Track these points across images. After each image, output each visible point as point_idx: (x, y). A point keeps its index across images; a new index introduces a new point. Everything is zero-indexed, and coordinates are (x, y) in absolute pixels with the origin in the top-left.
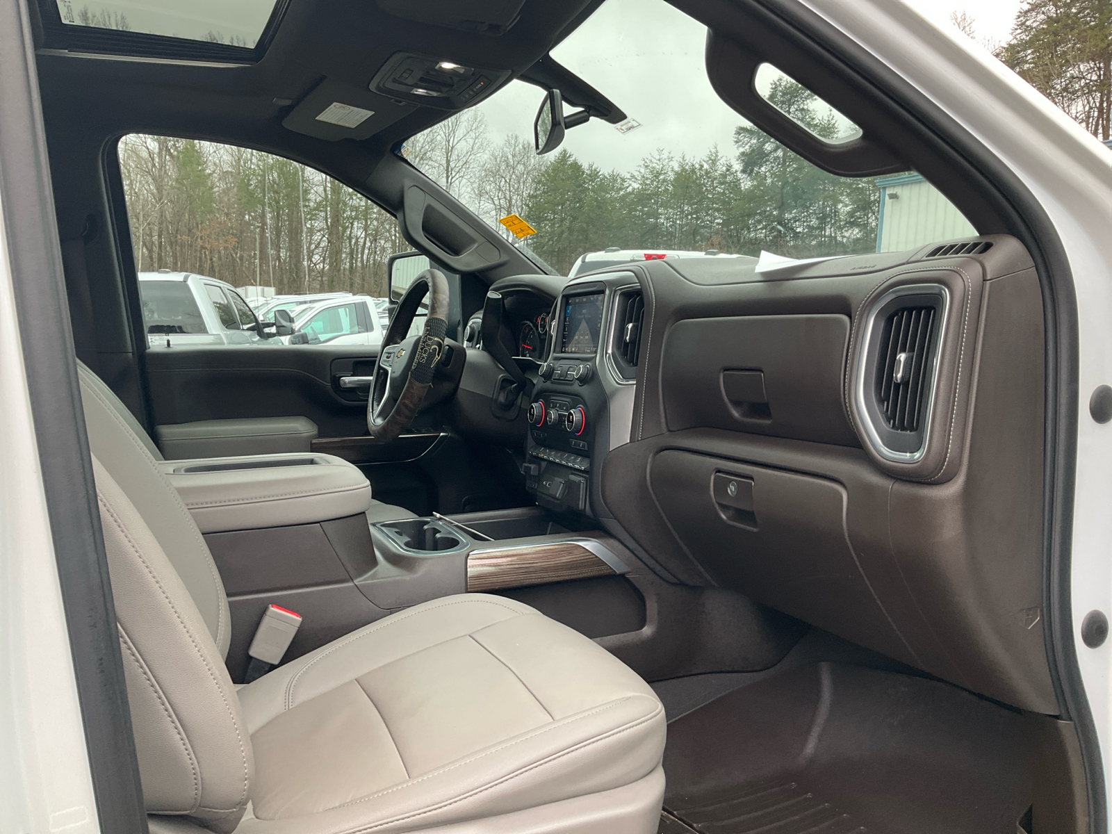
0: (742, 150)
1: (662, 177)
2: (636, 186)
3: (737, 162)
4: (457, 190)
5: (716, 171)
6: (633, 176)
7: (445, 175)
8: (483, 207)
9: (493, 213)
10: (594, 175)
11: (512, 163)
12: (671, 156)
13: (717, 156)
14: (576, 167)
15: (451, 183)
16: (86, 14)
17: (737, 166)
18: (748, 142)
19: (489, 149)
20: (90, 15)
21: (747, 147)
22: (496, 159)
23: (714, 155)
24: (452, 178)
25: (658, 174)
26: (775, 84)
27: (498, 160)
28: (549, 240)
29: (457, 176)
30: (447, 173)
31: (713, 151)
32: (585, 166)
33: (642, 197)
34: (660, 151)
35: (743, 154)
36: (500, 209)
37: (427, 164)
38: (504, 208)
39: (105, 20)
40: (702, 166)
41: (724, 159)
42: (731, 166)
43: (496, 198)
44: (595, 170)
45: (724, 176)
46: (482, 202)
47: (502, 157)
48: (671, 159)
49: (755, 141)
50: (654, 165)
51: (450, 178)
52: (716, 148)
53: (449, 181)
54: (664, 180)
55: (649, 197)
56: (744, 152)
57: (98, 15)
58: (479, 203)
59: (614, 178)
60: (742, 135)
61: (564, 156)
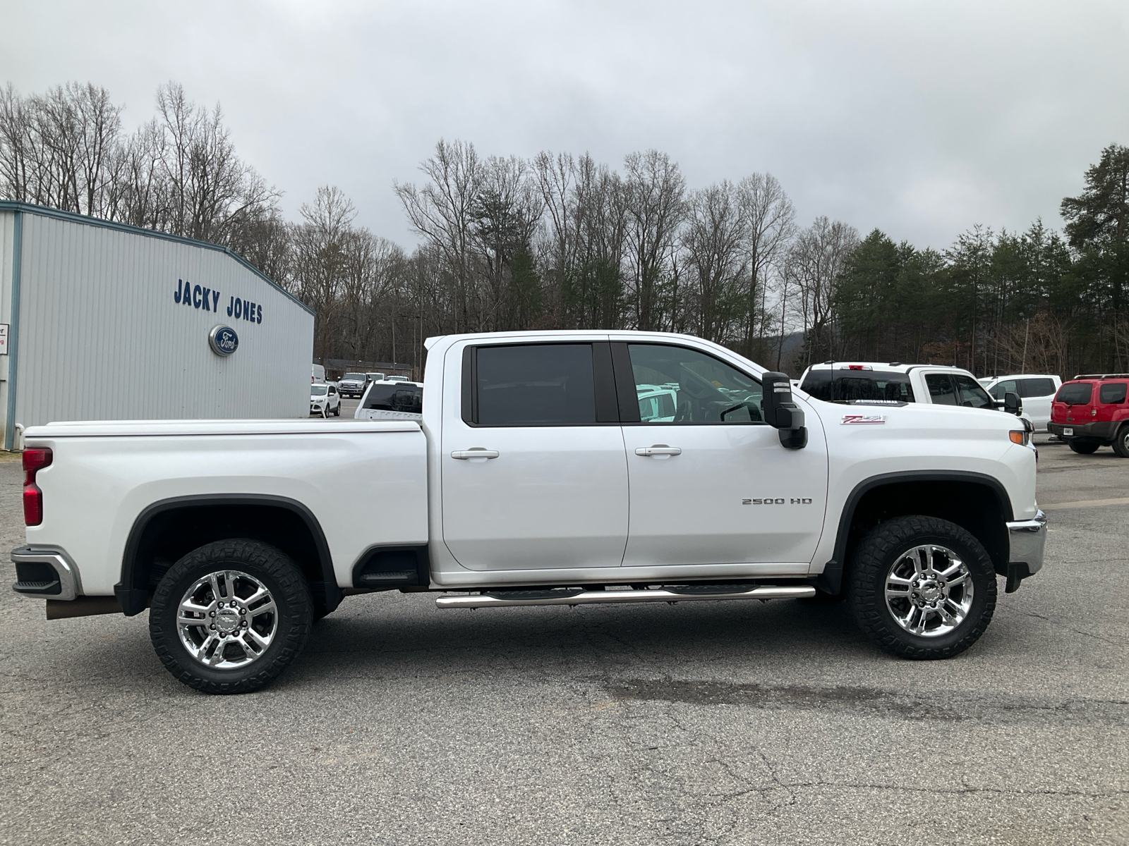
0: (1069, 222)
1: (980, 253)
2: (952, 263)
3: (1064, 234)
4: (764, 274)
5: (1040, 244)
6: (949, 254)
7: (751, 260)
8: (789, 290)
9: (800, 294)
10: (908, 251)
11: (820, 245)
12: (990, 231)
13: (1041, 229)
14: (889, 246)
15: (757, 269)
16: (442, 145)
17: (1064, 239)
18: (1077, 214)
19: (796, 234)
20: (445, 145)
21: (1076, 219)
22: (804, 242)
23: (1038, 228)
24: (759, 264)
25: (976, 250)
26: (1107, 151)
27: (807, 242)
28: (858, 320)
29: (765, 261)
30: (754, 259)
31: (1037, 224)
32: (898, 245)
33: (959, 274)
34: (977, 227)
35: (1070, 226)
36: (807, 290)
37: (734, 252)
38: (812, 289)
39: (457, 149)
40: (1024, 240)
41: (1049, 232)
42: (1057, 239)
43: (804, 280)
44: (908, 248)
45: (1049, 249)
46: (789, 285)
47: (811, 239)
48: (990, 234)
49: (1086, 212)
50: (971, 241)
51: (757, 263)
52: (1040, 221)
53: (756, 266)
54: (983, 256)
55: (967, 273)
56: (1072, 224)
57: (451, 145)
58: (786, 286)
59: (929, 254)
60: (1069, 206)
61: (876, 235)
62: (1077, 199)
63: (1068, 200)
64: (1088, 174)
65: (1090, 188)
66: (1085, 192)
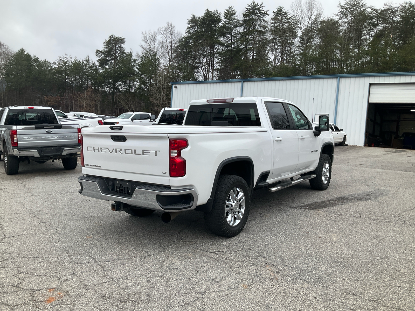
0: (99, 58)
1: (67, 64)
2: (56, 66)
3: (97, 62)
5: (89, 64)
6: (55, 63)
10: (36, 60)
13: (89, 59)
14: (28, 56)
17: (97, 64)
21: (101, 57)
26: (110, 36)
32: (32, 56)
33: (58, 71)
34: (66, 54)
35: (99, 60)
40: (83, 62)
41: (92, 61)
42: (95, 64)
44: (36, 58)
45: (92, 66)
48: (71, 58)
49: (104, 56)
50: (64, 60)
52: (89, 56)
54: (68, 66)
55: (62, 71)
59: (46, 62)
60: (98, 53)
61: (22, 51)
62: (101, 51)
63: (98, 51)
64: (104, 43)
65: (105, 48)
66: (103, 49)
